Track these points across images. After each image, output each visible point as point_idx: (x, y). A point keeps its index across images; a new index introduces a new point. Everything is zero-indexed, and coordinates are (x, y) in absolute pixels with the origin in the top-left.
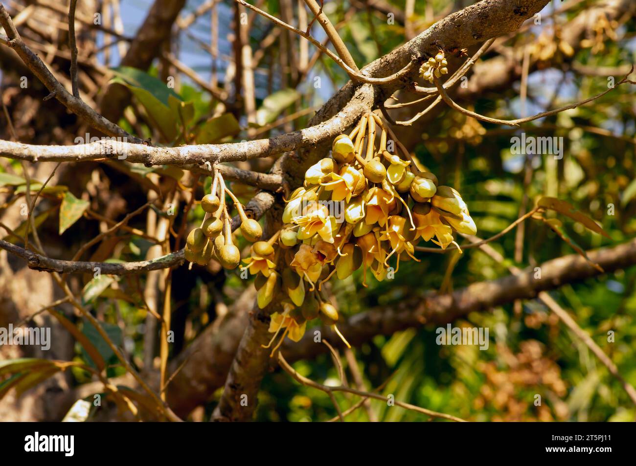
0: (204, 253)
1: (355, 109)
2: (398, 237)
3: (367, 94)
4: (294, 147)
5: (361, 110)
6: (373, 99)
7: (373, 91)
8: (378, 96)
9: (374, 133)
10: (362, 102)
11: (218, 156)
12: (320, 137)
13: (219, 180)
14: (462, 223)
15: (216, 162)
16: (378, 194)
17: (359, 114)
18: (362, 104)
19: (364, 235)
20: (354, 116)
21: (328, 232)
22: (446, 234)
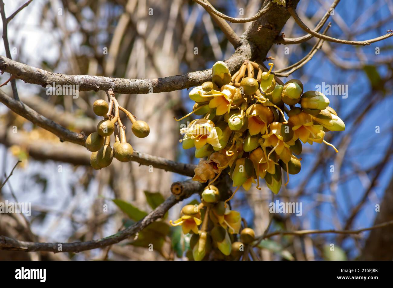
0: (104, 155)
1: (235, 60)
2: (277, 138)
3: (245, 49)
4: (183, 84)
5: (241, 61)
6: (251, 53)
7: (250, 48)
8: (255, 51)
9: (252, 73)
10: (241, 55)
11: (112, 84)
12: (205, 77)
13: (113, 102)
14: (331, 122)
15: (110, 89)
16: (256, 108)
17: (239, 64)
18: (241, 56)
19: (253, 150)
20: (234, 64)
21: (215, 138)
22: (320, 132)
